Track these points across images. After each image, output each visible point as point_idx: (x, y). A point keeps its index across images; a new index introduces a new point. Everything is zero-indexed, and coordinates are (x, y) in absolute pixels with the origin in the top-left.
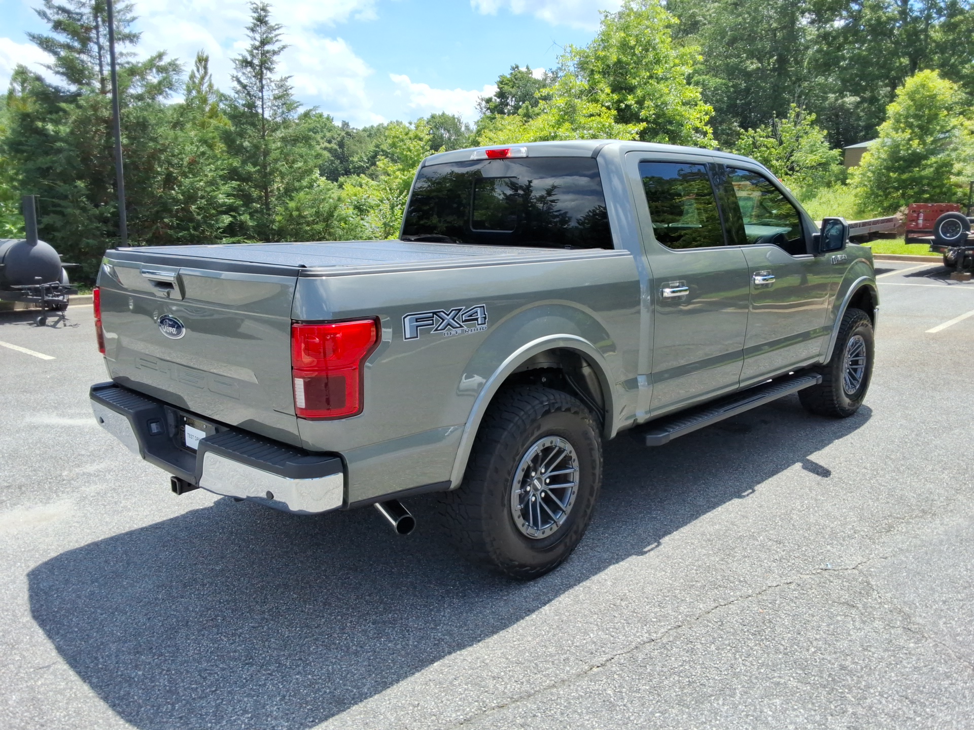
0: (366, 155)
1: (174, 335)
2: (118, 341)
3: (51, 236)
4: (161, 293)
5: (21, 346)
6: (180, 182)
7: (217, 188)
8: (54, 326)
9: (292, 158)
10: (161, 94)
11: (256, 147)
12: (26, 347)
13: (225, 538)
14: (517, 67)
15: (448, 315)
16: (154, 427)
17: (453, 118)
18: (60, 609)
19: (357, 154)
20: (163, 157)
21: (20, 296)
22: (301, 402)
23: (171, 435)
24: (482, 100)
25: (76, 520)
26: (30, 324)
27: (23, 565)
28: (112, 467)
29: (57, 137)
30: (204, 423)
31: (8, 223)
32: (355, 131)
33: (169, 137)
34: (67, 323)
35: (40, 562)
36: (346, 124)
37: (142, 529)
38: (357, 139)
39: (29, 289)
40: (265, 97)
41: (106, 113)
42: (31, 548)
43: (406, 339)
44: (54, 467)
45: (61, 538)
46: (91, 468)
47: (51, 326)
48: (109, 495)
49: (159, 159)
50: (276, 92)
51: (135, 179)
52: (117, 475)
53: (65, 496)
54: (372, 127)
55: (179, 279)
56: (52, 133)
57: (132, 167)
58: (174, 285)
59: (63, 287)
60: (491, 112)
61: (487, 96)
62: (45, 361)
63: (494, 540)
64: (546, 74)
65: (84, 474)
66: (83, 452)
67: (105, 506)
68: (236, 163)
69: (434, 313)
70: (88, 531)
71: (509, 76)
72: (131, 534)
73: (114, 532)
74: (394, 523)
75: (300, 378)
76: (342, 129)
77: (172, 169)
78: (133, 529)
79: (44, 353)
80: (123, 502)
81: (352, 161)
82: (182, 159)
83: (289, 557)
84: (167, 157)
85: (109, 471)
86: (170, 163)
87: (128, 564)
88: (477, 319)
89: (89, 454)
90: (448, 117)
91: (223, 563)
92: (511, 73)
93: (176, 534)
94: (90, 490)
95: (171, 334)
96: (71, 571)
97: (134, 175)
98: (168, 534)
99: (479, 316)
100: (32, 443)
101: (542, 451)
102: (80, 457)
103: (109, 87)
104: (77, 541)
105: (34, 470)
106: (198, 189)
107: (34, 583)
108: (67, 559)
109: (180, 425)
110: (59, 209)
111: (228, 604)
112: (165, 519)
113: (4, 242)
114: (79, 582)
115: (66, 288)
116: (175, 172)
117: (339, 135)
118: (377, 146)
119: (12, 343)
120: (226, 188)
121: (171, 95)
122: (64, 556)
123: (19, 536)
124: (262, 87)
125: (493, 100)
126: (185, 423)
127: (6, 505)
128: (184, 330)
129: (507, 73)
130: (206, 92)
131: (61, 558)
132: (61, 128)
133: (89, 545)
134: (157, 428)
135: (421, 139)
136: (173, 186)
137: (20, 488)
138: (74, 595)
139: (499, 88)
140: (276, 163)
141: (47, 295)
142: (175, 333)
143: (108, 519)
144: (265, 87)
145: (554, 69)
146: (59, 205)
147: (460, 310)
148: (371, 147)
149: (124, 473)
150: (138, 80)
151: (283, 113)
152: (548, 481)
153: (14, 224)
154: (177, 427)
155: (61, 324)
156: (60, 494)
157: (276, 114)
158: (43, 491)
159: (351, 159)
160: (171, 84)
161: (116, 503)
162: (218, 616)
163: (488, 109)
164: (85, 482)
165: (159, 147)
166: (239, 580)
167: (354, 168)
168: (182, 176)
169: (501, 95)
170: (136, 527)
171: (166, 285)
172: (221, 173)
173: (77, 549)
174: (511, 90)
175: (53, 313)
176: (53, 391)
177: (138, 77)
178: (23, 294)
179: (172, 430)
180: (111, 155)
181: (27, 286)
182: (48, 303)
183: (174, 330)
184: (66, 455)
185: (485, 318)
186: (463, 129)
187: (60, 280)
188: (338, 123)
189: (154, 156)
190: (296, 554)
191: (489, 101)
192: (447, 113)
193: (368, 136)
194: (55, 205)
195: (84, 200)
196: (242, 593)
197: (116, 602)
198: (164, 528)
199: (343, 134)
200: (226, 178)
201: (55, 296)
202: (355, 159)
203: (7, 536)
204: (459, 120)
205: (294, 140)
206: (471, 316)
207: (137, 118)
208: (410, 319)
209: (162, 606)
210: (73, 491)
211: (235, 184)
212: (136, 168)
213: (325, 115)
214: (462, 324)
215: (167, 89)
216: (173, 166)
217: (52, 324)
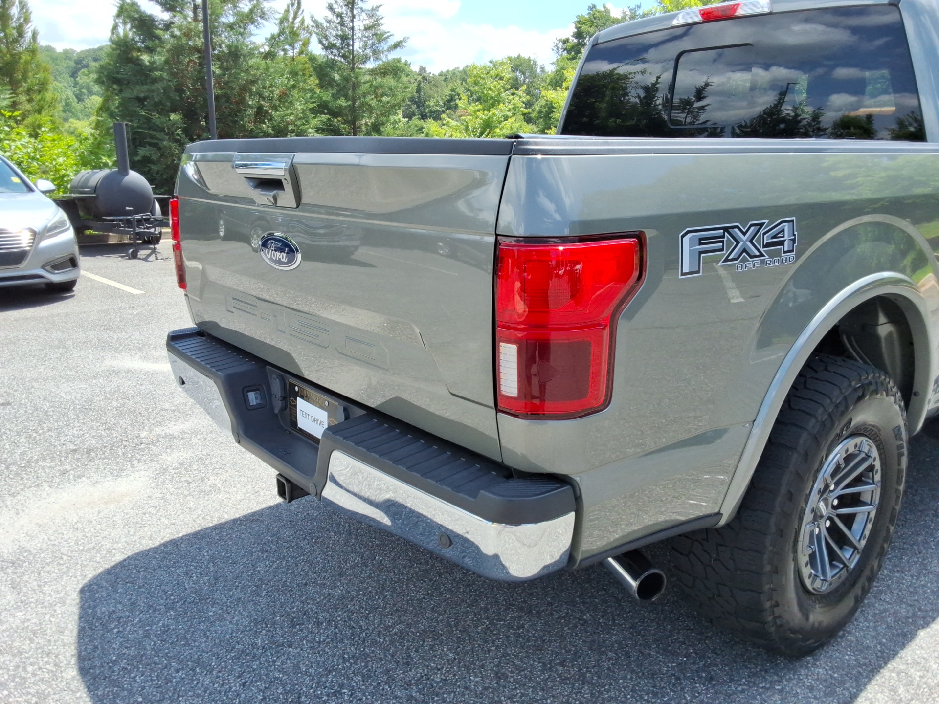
0: (443, 99)
1: (283, 263)
2: (204, 273)
3: (147, 169)
4: (263, 198)
5: (110, 279)
6: (271, 116)
7: (306, 121)
8: (145, 259)
9: (381, 91)
10: (252, 23)
11: (346, 79)
12: (115, 281)
13: (342, 542)
14: (594, 6)
15: (744, 234)
16: (253, 398)
17: (529, 60)
18: (120, 656)
19: (434, 98)
20: (254, 89)
21: (112, 227)
22: (510, 385)
23: (276, 411)
24: (560, 41)
25: (152, 503)
26: (122, 257)
27: (79, 574)
28: (200, 427)
29: (152, 67)
30: (325, 397)
31: (103, 155)
32: (431, 75)
33: (261, 68)
34: (158, 256)
35: (101, 569)
36: (423, 69)
37: (235, 521)
38: (433, 83)
39: (121, 220)
40: (356, 28)
41: (199, 42)
42: (91, 546)
43: (683, 274)
44: (132, 424)
45: (132, 531)
46: (174, 428)
47: (143, 259)
48: (195, 467)
49: (250, 91)
50: (367, 22)
51: (227, 111)
52: (205, 439)
53: (141, 466)
54: (448, 71)
55: (293, 171)
56: (148, 63)
57: (224, 100)
58: (284, 182)
59: (154, 218)
60: (568, 53)
61: (564, 37)
62: (133, 295)
63: (777, 605)
64: (624, 13)
65: (166, 436)
66: (167, 406)
67: (189, 483)
68: (327, 96)
69: (726, 229)
70: (166, 521)
71: (587, 16)
72: (220, 528)
73: (200, 525)
74: (634, 584)
75: (509, 342)
76: (420, 74)
77: (263, 103)
78: (223, 520)
79: (133, 287)
80: (211, 478)
81: (429, 105)
82: (272, 92)
83: (431, 580)
84: (257, 89)
85: (196, 433)
86: (261, 97)
87: (216, 579)
88: (782, 243)
89: (173, 408)
90: (524, 59)
91: (342, 585)
92: (589, 13)
93: (278, 531)
94: (172, 458)
95: (279, 262)
96: (140, 587)
97: (226, 108)
98: (268, 531)
99: (786, 237)
100: (109, 393)
101: (844, 459)
102: (162, 413)
103: (201, 16)
104: (151, 538)
105: (109, 429)
106: (288, 123)
107: (89, 607)
108: (136, 566)
109: (290, 396)
110: (155, 141)
111: (355, 663)
112: (263, 506)
113: (97, 172)
114: (150, 607)
115: (158, 221)
116: (266, 105)
117: (416, 80)
118: (453, 90)
119: (101, 276)
120: (315, 122)
121: (262, 24)
122: (132, 562)
123: (79, 525)
124: (353, 16)
125: (570, 40)
126: (296, 395)
127: (69, 478)
128: (299, 256)
129: (585, 13)
130: (298, 28)
131: (129, 564)
132: (156, 57)
133: (165, 545)
134: (256, 398)
135: (501, 79)
136: (264, 120)
137: (88, 453)
138: (141, 632)
139: (576, 28)
140: (365, 97)
141: (138, 227)
142: (285, 260)
143: (191, 504)
144: (357, 17)
145: (633, 6)
146: (157, 138)
147: (761, 225)
148: (447, 92)
149: (214, 436)
150: (229, 9)
151: (373, 44)
152: (836, 502)
153: (109, 157)
154: (284, 399)
155: (152, 258)
156: (136, 462)
157: (366, 46)
158: (116, 458)
159: (427, 103)
160: (264, 13)
161: (202, 480)
162: (342, 686)
163: (565, 49)
164: (167, 447)
165: (250, 78)
166: (367, 618)
167: (431, 112)
168: (273, 110)
169: (579, 35)
170: (227, 517)
171: (271, 184)
172: (311, 106)
173: (149, 550)
174: (589, 29)
175: (146, 246)
176: (139, 330)
177: (230, 6)
178: (115, 226)
179: (278, 405)
180: (204, 88)
181: (118, 218)
182: (139, 235)
183: (283, 257)
184: (147, 409)
185: (794, 241)
186: (538, 71)
187: (153, 212)
188: (415, 68)
189: (245, 89)
190: (440, 575)
191: (566, 41)
192: (522, 55)
193: (444, 81)
194: (152, 137)
195: (180, 133)
196: (374, 643)
197: (198, 647)
198: (262, 522)
199: (420, 78)
200: (315, 112)
201: (148, 228)
202: (432, 103)
203: (64, 525)
204: (535, 62)
205: (383, 73)
206: (775, 237)
207: (229, 47)
208: (690, 239)
209: (263, 659)
210: (152, 460)
211: (324, 117)
212: (228, 100)
213: (403, 61)
214: (762, 250)
215: (259, 18)
216: (264, 99)
217: (144, 257)
